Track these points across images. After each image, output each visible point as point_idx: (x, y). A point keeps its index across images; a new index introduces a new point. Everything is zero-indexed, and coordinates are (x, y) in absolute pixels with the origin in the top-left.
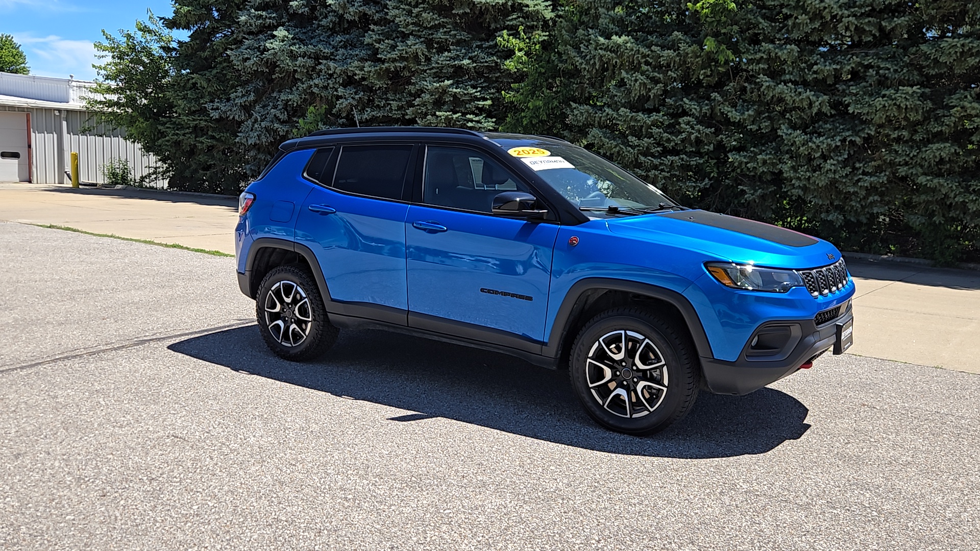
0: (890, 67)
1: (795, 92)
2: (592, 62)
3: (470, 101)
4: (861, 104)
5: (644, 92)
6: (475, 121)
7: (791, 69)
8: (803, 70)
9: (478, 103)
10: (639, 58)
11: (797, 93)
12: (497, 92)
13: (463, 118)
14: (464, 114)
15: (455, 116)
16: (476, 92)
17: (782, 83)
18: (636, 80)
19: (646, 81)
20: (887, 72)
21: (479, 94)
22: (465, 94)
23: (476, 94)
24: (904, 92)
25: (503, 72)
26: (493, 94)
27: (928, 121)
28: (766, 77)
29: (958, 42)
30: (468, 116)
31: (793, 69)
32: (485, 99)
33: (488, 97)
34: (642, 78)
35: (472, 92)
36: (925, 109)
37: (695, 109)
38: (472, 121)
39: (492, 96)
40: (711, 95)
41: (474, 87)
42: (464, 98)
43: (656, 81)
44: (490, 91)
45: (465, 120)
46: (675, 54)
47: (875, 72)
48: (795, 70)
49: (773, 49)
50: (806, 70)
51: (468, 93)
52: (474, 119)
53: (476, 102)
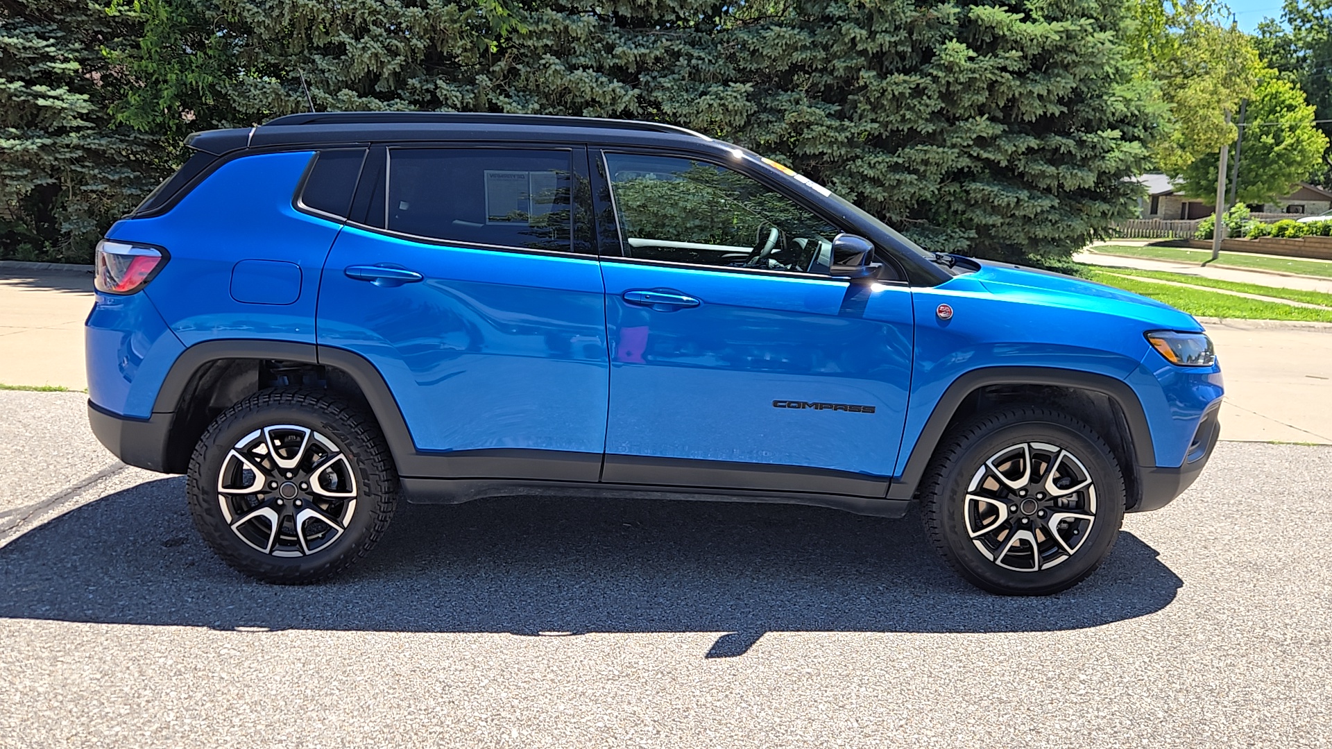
0: (704, 56)
1: (596, 81)
2: (276, 12)
3: (33, 61)
4: (678, 102)
5: (373, 68)
6: (54, 98)
7: (584, 50)
8: (597, 51)
9: (53, 65)
10: (366, 15)
11: (599, 83)
12: (85, 49)
13: (29, 91)
14: (29, 83)
15: (12, 86)
16: (48, 46)
17: (581, 68)
18: (364, 49)
19: (380, 51)
20: (700, 62)
21: (53, 49)
22: (25, 48)
23: (47, 49)
24: (735, 89)
25: (91, 15)
26: (77, 51)
27: (750, 127)
28: (554, 57)
29: (785, 32)
30: (37, 88)
31: (586, 49)
32: (66, 60)
33: (70, 56)
34: (375, 46)
35: (40, 45)
36: (749, 113)
37: (456, 97)
38: (44, 97)
39: (77, 54)
40: (477, 77)
41: (41, 36)
42: (23, 55)
43: (394, 53)
44: (71, 46)
45: (29, 94)
46: (424, 14)
47: (686, 62)
48: (588, 51)
49: (561, 20)
50: (603, 52)
51: (30, 47)
52: (49, 93)
53: (48, 64)
